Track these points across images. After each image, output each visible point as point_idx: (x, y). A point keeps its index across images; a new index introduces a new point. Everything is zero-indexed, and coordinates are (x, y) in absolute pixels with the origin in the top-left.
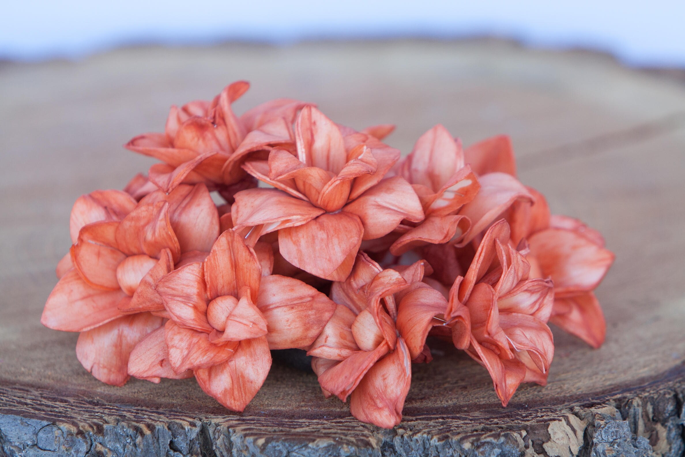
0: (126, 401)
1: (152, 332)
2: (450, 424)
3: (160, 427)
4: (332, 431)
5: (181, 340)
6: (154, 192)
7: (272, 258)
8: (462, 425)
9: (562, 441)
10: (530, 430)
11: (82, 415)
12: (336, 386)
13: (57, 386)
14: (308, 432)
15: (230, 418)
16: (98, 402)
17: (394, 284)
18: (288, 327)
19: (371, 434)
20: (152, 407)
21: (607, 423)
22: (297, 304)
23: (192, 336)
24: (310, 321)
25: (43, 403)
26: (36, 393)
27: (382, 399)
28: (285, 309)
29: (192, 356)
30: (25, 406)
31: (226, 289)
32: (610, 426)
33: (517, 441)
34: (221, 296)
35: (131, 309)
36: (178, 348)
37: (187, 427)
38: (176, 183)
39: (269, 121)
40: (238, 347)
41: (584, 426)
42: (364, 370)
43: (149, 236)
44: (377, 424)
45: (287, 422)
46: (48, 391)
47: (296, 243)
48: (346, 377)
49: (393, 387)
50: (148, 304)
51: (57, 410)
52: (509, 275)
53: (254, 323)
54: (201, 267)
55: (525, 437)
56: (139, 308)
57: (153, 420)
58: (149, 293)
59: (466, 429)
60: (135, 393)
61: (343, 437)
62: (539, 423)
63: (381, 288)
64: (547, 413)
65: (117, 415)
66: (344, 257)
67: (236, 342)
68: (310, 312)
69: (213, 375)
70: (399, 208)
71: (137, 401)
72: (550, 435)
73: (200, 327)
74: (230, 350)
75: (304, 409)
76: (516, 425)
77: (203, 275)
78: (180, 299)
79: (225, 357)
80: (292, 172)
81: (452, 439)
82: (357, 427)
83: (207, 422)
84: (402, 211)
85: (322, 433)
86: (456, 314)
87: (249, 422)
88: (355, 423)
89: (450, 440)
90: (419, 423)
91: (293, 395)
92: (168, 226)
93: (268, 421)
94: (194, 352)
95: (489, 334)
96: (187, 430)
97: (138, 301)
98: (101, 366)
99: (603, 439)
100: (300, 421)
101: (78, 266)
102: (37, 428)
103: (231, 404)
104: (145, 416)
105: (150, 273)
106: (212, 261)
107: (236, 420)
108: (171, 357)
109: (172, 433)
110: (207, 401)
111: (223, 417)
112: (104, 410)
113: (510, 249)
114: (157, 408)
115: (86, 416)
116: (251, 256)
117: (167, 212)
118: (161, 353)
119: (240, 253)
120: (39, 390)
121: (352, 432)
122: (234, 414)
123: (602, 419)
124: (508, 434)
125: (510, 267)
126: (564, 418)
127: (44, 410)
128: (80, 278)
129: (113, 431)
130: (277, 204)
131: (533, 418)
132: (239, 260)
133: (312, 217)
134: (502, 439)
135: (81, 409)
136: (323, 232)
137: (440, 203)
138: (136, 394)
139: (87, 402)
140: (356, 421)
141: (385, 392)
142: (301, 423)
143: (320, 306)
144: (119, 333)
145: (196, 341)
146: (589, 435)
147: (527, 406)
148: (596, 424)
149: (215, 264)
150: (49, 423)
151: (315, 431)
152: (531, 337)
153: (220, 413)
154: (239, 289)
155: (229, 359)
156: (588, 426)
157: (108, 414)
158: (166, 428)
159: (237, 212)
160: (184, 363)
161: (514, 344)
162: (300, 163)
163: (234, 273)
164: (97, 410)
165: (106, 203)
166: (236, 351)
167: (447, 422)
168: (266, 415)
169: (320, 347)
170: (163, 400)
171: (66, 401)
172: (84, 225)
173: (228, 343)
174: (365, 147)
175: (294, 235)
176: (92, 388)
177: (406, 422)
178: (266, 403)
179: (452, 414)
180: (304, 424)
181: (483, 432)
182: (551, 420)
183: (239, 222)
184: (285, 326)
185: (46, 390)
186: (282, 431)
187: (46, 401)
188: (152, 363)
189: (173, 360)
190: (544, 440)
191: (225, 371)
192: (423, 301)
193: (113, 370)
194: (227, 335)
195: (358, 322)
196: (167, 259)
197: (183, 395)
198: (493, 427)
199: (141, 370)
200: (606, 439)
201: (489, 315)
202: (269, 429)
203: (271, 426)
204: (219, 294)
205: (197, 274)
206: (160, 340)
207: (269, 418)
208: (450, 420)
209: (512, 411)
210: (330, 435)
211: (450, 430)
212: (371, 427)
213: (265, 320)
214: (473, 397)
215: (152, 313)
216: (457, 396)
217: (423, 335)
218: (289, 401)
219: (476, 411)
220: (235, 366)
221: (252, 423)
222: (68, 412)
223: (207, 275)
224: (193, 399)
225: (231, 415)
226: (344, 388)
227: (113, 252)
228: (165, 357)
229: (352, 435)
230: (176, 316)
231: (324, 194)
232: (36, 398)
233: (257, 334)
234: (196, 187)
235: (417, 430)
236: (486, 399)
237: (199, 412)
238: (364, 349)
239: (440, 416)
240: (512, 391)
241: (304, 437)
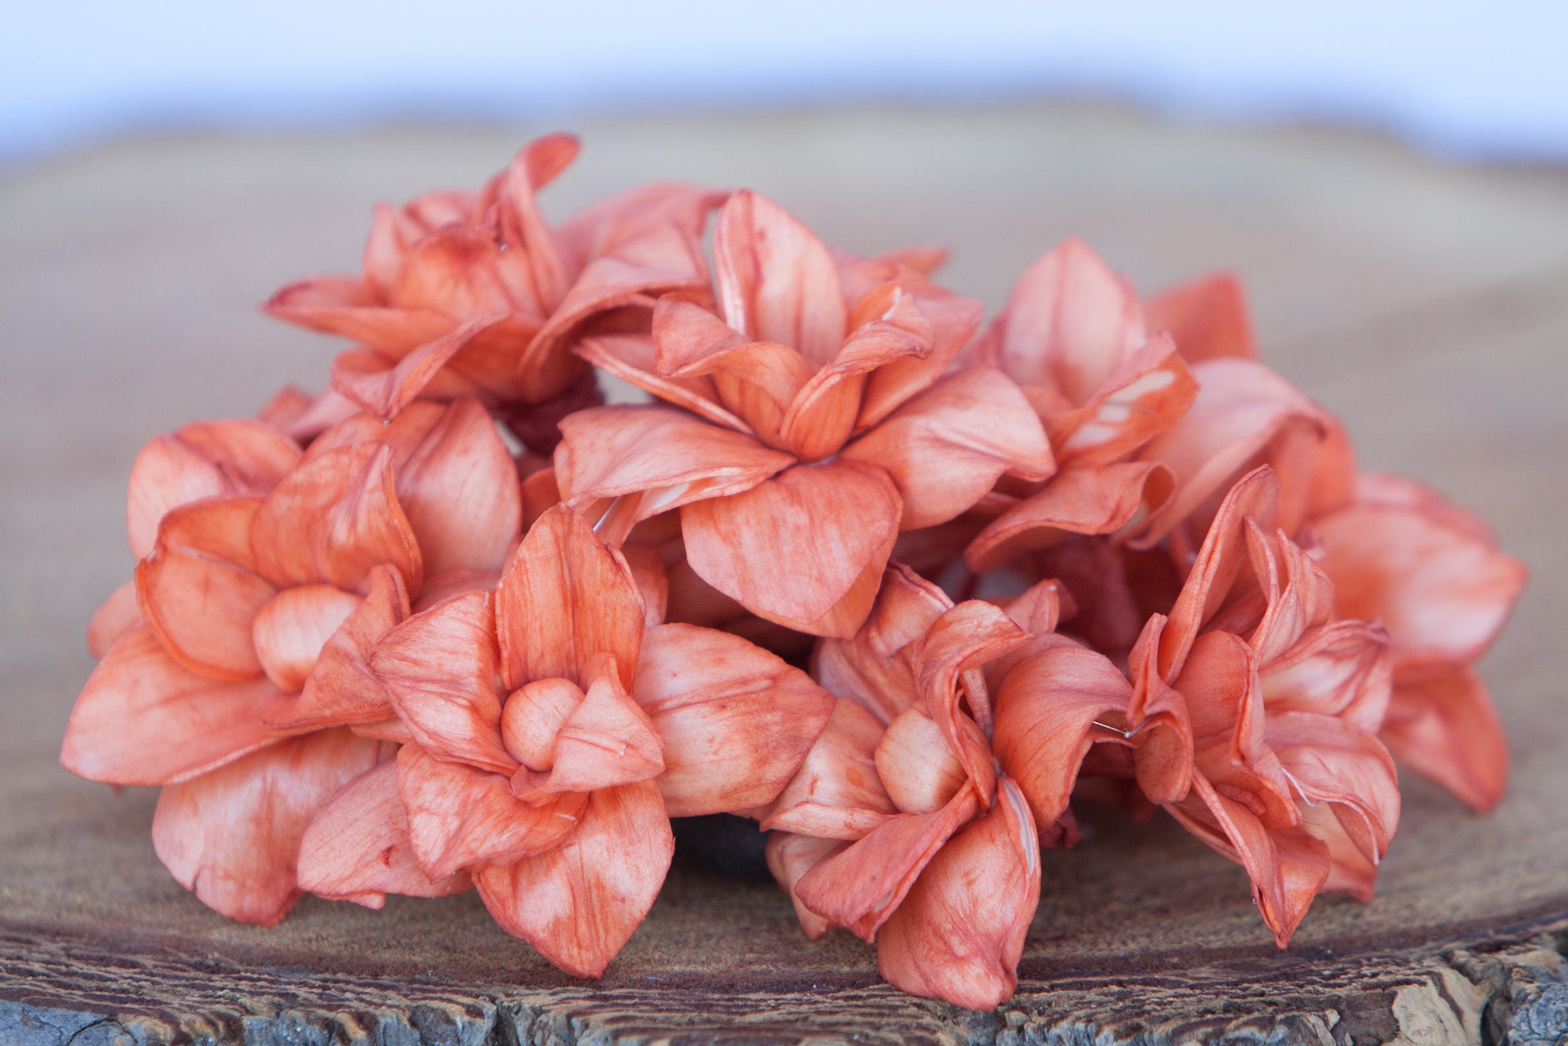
0: (291, 962)
1: (353, 782)
2: (1141, 998)
3: (389, 1020)
4: (839, 1018)
5: (442, 792)
6: (346, 421)
7: (664, 581)
8: (1171, 999)
9: (1428, 1037)
10: (1349, 1009)
11: (183, 996)
12: (848, 901)
13: (105, 929)
14: (778, 1022)
15: (571, 995)
16: (217, 965)
17: (990, 636)
18: (714, 757)
19: (940, 1023)
20: (362, 973)
21: (1541, 990)
22: (734, 696)
23: (470, 783)
24: (770, 739)
25: (74, 969)
26: (53, 947)
27: (966, 933)
28: (704, 709)
29: (471, 832)
30: (30, 978)
31: (549, 662)
32: (1551, 995)
33: (1316, 1037)
34: (535, 680)
35: (299, 720)
36: (433, 814)
37: (460, 1019)
38: (409, 394)
39: (638, 236)
40: (586, 808)
41: (1482, 999)
42: (920, 858)
43: (341, 533)
44: (952, 999)
45: (718, 1000)
46: (84, 940)
47: (730, 539)
48: (873, 878)
49: (993, 903)
50: (345, 705)
51: (114, 986)
52: (1285, 610)
53: (628, 745)
54: (486, 603)
55: (1336, 1026)
56: (324, 718)
57: (370, 1003)
58: (350, 678)
59: (1182, 1008)
60: (310, 941)
61: (872, 1033)
62: (1368, 992)
63: (954, 648)
64: (1386, 968)
65: (274, 995)
66: (858, 572)
67: (582, 793)
68: (769, 718)
69: (523, 883)
70: (990, 445)
71: (320, 959)
72: (1397, 1021)
73: (488, 761)
74: (567, 816)
75: (756, 968)
76: (1310, 996)
77: (493, 626)
78: (434, 688)
79: (555, 835)
80: (714, 356)
81: (1151, 1033)
82: (901, 1007)
83: (512, 1005)
84: (997, 453)
85: (813, 1023)
86: (1157, 708)
87: (619, 1001)
88: (897, 998)
89: (1146, 1035)
90: (1059, 997)
91: (722, 937)
92: (392, 506)
93: (671, 999)
94: (476, 822)
95: (1243, 758)
96: (460, 1025)
97: (319, 700)
98: (220, 873)
99: (1532, 1032)
100: (753, 996)
101: (154, 614)
102: (65, 1033)
103: (571, 957)
104: (348, 995)
105: (348, 626)
106: (516, 588)
107: (585, 999)
108: (417, 836)
109: (421, 1034)
110: (500, 955)
111: (551, 991)
112: (237, 982)
113: (1283, 541)
114: (375, 976)
115: (195, 999)
116: (616, 573)
117: (389, 468)
118: (384, 831)
119: (587, 565)
120: (58, 939)
121: (892, 1020)
122: (577, 985)
123: (1529, 979)
124: (1294, 1017)
125: (1288, 588)
126: (1433, 979)
127: (79, 988)
128: (159, 649)
129: (266, 1033)
130: (678, 441)
131: (1351, 981)
132: (585, 584)
133: (766, 474)
134: (1281, 1032)
135: (176, 982)
136: (798, 508)
137: (1092, 435)
138: (314, 942)
139: (190, 965)
140: (896, 993)
141: (971, 916)
142: (756, 1001)
143: (794, 700)
144: (264, 787)
145: (480, 795)
146: (1495, 1022)
147: (1329, 952)
148: (1514, 994)
149: (524, 594)
150: (99, 1017)
151: (797, 1020)
152: (1341, 772)
153: (541, 983)
154: (581, 660)
155: (565, 840)
156: (1492, 998)
157: (249, 992)
158: (406, 1022)
159: (571, 464)
160: (452, 852)
161: (1301, 787)
162: (732, 335)
163: (571, 620)
164: (218, 984)
165: (219, 455)
166: (581, 819)
167: (1131, 992)
168: (661, 985)
169: (797, 806)
170: (386, 956)
171: (134, 965)
172: (164, 511)
173: (562, 799)
174: (898, 292)
175: (722, 519)
176: (197, 931)
177: (1026, 994)
178: (657, 957)
179: (1144, 973)
180: (762, 1004)
181: (1229, 1015)
182: (1399, 983)
183: (577, 488)
184: (706, 754)
185: (76, 940)
186: (709, 1021)
187: (81, 965)
188: (362, 856)
189: (421, 843)
190: (1383, 1034)
191: (554, 871)
192: (1064, 679)
193: (250, 883)
194: (562, 776)
195: (893, 739)
196: (393, 589)
197: (437, 943)
198: (1252, 1002)
199: (334, 877)
200: (1541, 1032)
201: (1240, 710)
202: (677, 1016)
203: (678, 1011)
204: (531, 676)
205: (478, 624)
206: (379, 797)
207: (669, 992)
208: (1138, 987)
209: (1295, 965)
210: (836, 1028)
211: (1143, 1012)
212: (939, 1008)
213: (658, 737)
214: (1187, 932)
215: (354, 730)
216: (1147, 930)
217: (1069, 765)
218: (715, 950)
219: (1201, 965)
220: (581, 859)
221: (628, 1005)
222: (145, 991)
223: (503, 625)
224: (464, 953)
225: (570, 988)
226: (870, 907)
227: (241, 578)
228: (395, 842)
229: (893, 1028)
230: (427, 732)
231: (798, 410)
232: (55, 959)
233: (637, 773)
234: (454, 406)
235: (1057, 1012)
236: (1223, 936)
237: (485, 982)
238: (913, 809)
239: (1111, 978)
240: (1299, 908)
241: (770, 1035)
